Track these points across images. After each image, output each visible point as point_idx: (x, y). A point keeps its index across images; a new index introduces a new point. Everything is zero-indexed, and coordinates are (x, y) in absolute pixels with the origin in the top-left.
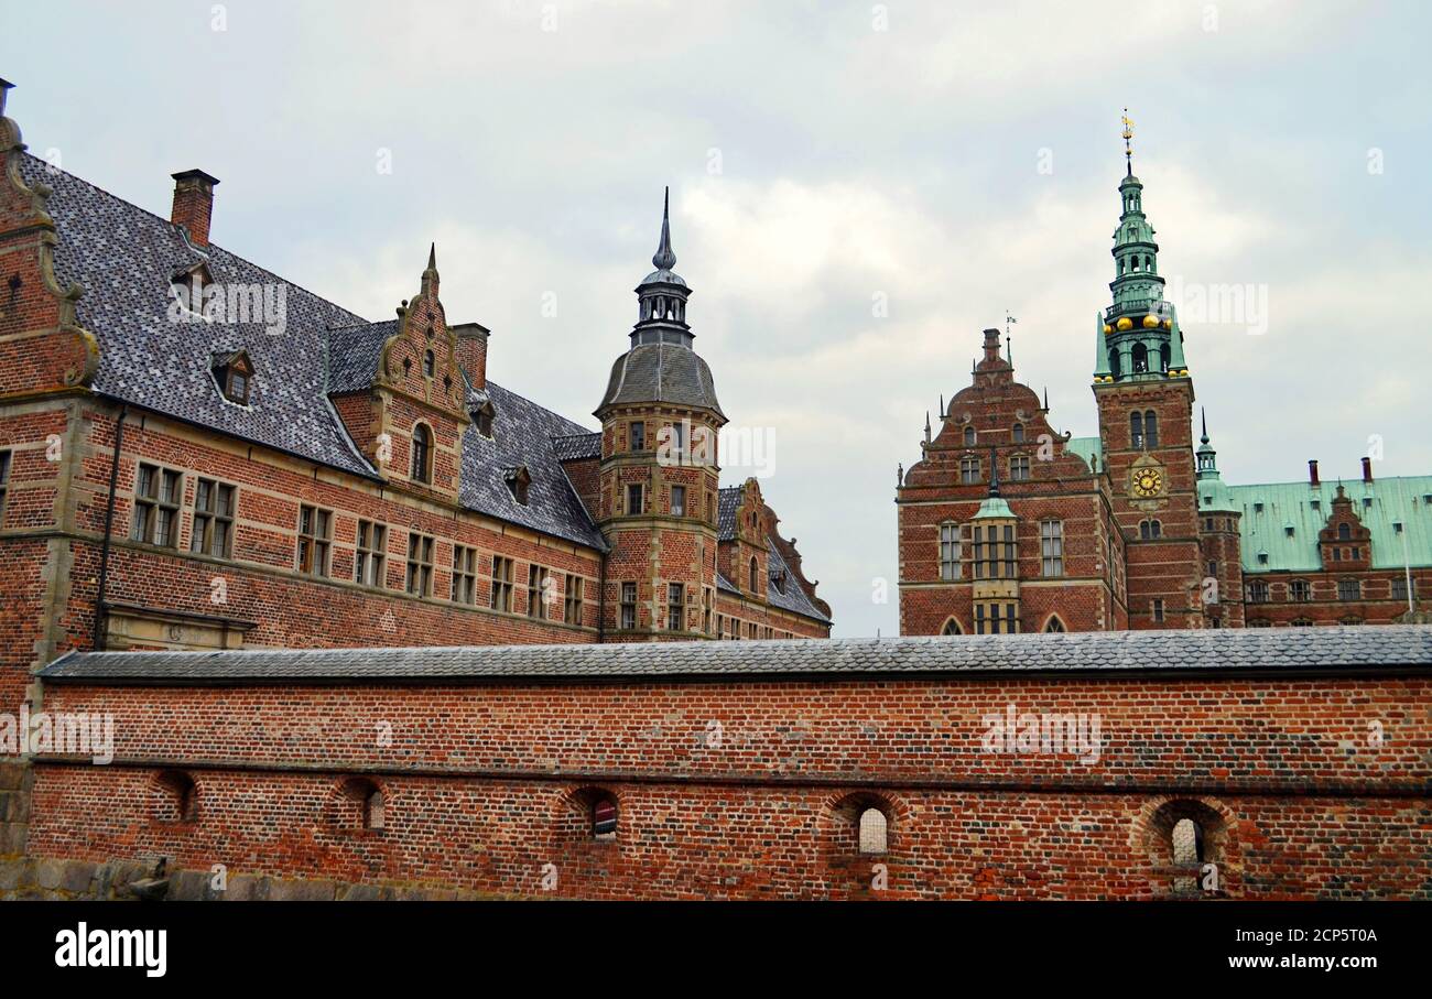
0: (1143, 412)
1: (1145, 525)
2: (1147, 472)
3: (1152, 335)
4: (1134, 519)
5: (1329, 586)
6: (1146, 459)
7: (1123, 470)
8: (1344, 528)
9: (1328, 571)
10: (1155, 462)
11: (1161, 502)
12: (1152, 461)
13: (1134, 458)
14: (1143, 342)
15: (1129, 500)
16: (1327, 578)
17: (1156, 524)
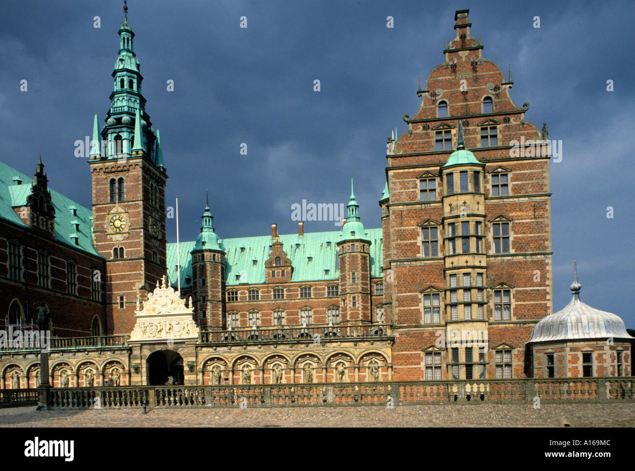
0: (117, 179)
1: (116, 249)
2: (117, 216)
3: (125, 129)
4: (109, 247)
5: (269, 292)
6: (117, 208)
7: (104, 216)
8: (278, 259)
9: (268, 284)
10: (123, 211)
11: (124, 235)
12: (121, 210)
13: (110, 209)
14: (120, 134)
15: (107, 235)
16: (268, 287)
17: (122, 249)
